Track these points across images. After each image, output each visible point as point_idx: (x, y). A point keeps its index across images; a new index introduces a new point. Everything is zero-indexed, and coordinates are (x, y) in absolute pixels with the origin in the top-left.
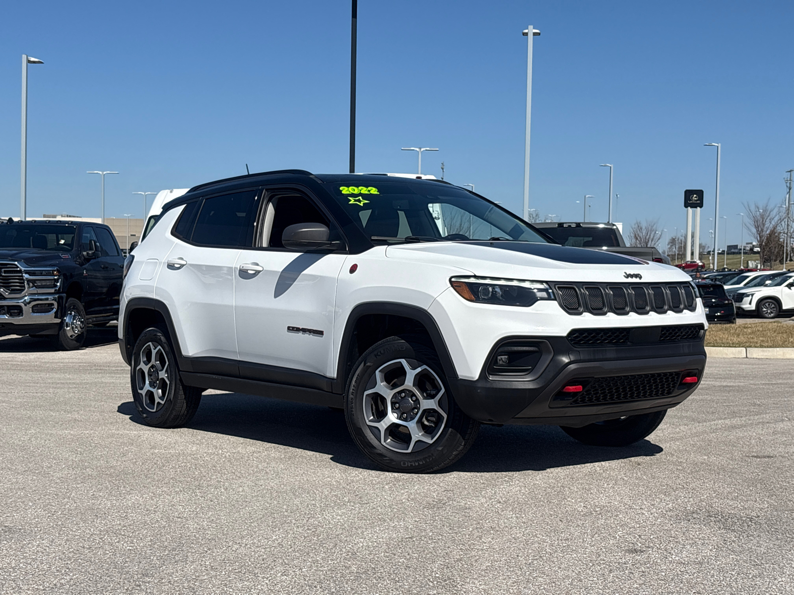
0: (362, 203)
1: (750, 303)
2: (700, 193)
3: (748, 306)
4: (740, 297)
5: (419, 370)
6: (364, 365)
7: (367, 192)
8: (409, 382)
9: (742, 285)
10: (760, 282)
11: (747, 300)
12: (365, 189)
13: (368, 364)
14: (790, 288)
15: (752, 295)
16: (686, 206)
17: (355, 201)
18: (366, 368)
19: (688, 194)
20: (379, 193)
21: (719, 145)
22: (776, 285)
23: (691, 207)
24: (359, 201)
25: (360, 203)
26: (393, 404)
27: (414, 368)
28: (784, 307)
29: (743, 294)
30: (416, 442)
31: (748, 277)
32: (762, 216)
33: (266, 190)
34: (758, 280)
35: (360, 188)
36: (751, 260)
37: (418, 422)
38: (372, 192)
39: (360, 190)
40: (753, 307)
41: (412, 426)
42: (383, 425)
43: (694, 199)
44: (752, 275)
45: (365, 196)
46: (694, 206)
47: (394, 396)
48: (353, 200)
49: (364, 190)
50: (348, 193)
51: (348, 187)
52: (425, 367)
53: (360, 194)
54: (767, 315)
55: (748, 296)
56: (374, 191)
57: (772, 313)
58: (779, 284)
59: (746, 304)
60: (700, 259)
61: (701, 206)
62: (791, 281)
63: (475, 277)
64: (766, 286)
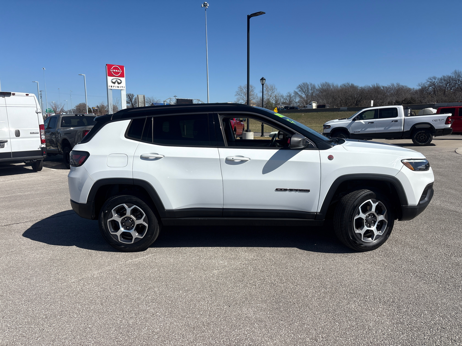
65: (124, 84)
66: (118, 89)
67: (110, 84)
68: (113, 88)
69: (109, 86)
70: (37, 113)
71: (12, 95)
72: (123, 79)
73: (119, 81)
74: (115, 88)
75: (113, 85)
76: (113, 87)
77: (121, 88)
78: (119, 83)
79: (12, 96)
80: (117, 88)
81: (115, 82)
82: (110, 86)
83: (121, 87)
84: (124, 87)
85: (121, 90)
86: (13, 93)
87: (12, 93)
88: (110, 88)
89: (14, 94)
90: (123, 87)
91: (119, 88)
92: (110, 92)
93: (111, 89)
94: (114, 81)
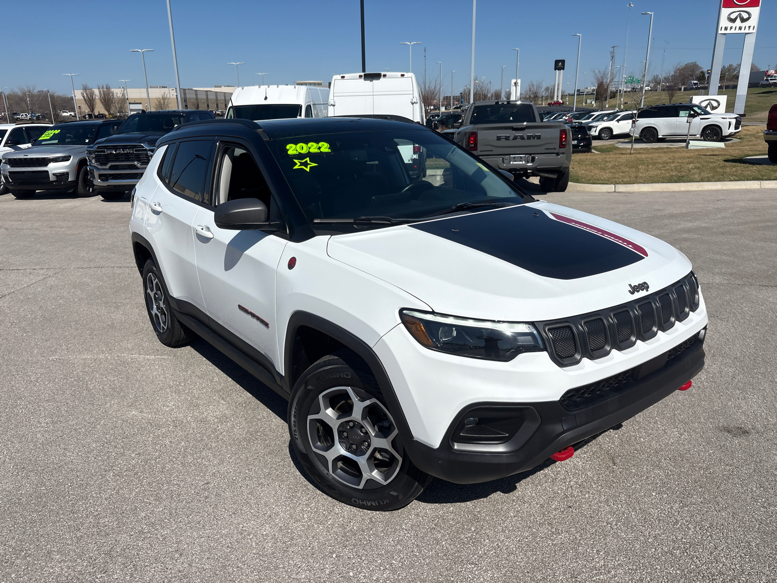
0: (309, 166)
1: (595, 132)
2: (563, 62)
3: (594, 133)
4: (590, 128)
5: (368, 403)
6: (306, 387)
7: (316, 151)
8: (357, 414)
9: (590, 120)
10: (600, 118)
11: (593, 129)
12: (315, 145)
13: (309, 387)
14: (618, 122)
15: (597, 127)
16: (555, 69)
17: (302, 164)
18: (307, 393)
19: (557, 62)
20: (330, 151)
21: (581, 35)
22: (610, 121)
23: (558, 70)
24: (306, 164)
25: (307, 167)
26: (340, 433)
27: (363, 400)
28: (614, 133)
29: (592, 126)
30: (367, 480)
31: (594, 115)
32: (602, 77)
33: (221, 141)
34: (600, 117)
35: (310, 144)
36: (589, 99)
37: (369, 459)
38: (322, 150)
39: (310, 148)
40: (597, 134)
41: (362, 461)
42: (331, 455)
43: (560, 65)
44: (596, 114)
45: (313, 157)
46: (560, 69)
47: (341, 425)
48: (299, 164)
49: (313, 148)
50: (295, 152)
51: (296, 144)
52: (374, 400)
53: (309, 154)
54: (604, 138)
55: (594, 127)
56: (325, 147)
57: (607, 136)
58: (612, 120)
59: (592, 132)
60: (562, 99)
61: (563, 69)
62: (619, 117)
63: (433, 313)
64: (604, 121)
65: (754, 21)
66: (740, 32)
67: (724, 22)
68: (728, 31)
69: (722, 27)
70: (413, 104)
71: (382, 77)
72: (755, 11)
73: (745, 16)
74: (733, 31)
75: (730, 24)
76: (729, 28)
77: (747, 31)
78: (743, 20)
79: (382, 79)
80: (737, 31)
81: (736, 18)
82: (723, 29)
83: (747, 28)
84: (754, 27)
85: (746, 34)
86: (385, 73)
87: (383, 73)
88: (723, 31)
89: (385, 76)
90: (752, 28)
91: (743, 31)
92: (721, 42)
93: (725, 34)
94: (733, 16)
